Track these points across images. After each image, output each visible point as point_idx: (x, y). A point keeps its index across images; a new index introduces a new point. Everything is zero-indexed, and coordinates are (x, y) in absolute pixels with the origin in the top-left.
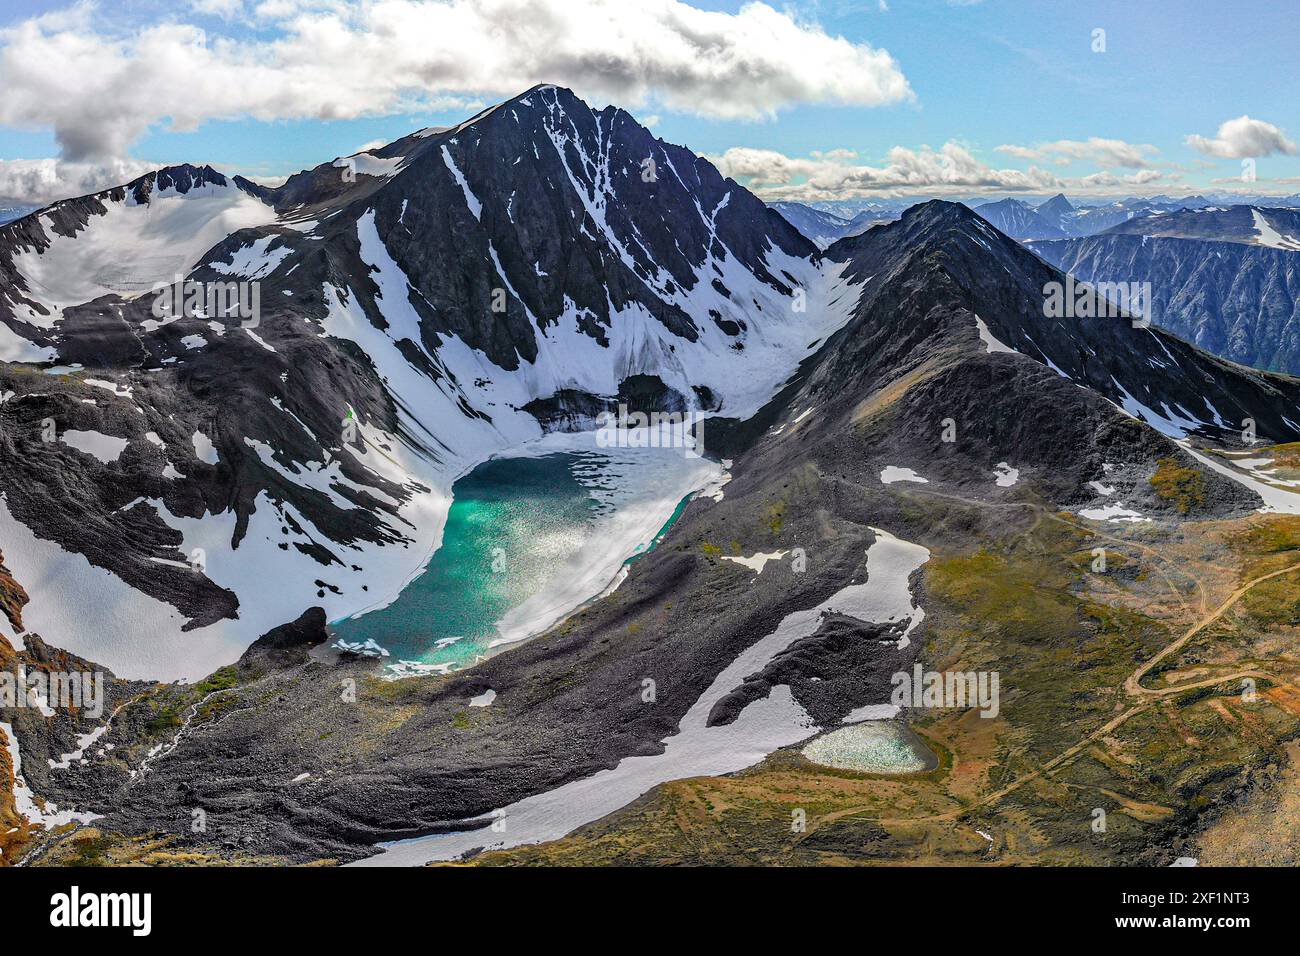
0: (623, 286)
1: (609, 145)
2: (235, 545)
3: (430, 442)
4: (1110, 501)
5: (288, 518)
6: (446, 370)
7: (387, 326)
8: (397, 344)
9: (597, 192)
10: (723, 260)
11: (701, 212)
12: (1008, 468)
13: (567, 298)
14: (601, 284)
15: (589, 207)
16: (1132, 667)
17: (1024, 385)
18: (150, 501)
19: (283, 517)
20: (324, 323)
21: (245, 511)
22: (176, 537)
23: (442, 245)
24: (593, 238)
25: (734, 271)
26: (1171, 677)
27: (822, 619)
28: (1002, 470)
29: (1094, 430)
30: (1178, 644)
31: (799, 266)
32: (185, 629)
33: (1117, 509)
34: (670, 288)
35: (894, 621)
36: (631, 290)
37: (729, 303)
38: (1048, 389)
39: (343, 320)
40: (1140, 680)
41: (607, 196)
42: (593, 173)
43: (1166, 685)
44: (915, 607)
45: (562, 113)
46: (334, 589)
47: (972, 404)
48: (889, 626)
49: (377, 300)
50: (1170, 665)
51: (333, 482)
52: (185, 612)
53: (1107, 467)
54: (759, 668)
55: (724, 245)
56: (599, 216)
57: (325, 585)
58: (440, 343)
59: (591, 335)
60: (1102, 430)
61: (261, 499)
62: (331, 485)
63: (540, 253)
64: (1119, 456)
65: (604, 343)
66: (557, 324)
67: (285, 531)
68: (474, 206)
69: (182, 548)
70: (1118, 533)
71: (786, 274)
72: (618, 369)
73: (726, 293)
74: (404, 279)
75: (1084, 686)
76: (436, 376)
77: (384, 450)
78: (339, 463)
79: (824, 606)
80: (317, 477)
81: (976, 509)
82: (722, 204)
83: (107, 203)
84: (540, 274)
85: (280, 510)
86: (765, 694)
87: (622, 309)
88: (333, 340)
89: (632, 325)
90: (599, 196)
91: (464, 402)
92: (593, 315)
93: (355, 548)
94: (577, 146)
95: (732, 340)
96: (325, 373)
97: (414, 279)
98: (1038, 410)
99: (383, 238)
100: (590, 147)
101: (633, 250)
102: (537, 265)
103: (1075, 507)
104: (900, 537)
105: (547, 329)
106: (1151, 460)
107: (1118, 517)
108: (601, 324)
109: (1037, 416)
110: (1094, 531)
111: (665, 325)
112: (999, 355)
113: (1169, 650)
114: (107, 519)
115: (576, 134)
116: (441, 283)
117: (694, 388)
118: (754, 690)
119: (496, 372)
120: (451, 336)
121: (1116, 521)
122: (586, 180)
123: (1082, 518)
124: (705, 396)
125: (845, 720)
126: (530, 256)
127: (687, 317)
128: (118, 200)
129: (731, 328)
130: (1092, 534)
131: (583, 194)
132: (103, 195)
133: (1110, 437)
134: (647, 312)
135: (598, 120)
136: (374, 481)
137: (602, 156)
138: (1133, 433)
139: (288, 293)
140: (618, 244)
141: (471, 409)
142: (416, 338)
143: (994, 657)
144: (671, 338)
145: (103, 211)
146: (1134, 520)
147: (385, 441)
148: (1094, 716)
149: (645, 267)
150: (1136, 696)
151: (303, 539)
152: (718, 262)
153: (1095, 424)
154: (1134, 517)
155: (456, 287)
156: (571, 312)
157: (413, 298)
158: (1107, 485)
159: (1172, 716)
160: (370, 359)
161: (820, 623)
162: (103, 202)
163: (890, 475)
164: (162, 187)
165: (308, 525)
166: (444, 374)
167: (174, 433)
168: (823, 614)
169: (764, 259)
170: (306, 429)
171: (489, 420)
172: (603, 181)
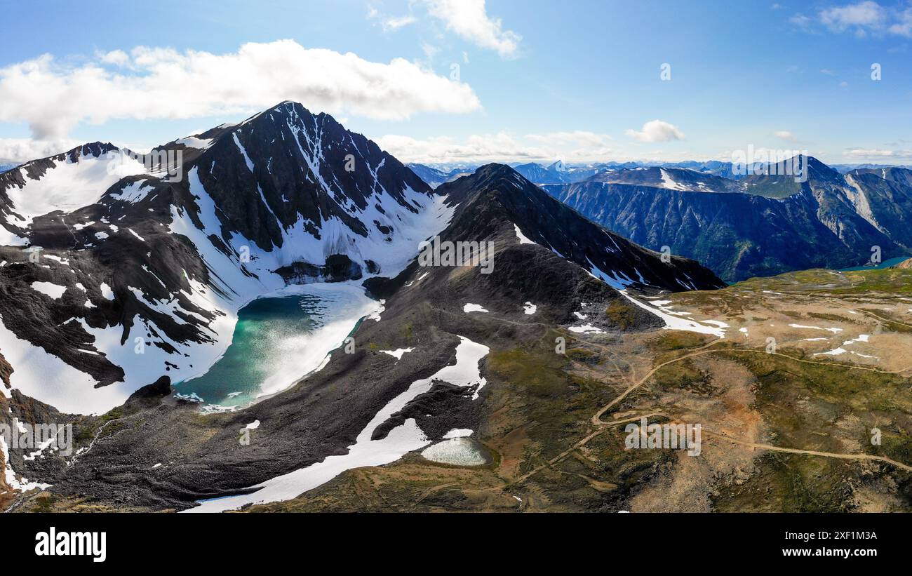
0: (328, 208)
1: (321, 133)
2: (123, 343)
3: (226, 289)
4: (585, 323)
5: (151, 328)
6: (235, 251)
7: (204, 228)
8: (209, 237)
9: (315, 157)
10: (381, 194)
11: (369, 168)
12: (531, 304)
13: (298, 214)
14: (317, 206)
15: (311, 166)
16: (596, 410)
17: (539, 261)
18: (78, 320)
19: (148, 329)
20: (171, 226)
21: (128, 325)
22: (92, 338)
23: (233, 185)
24: (312, 182)
25: (387, 200)
26: (616, 416)
27: (432, 384)
28: (528, 305)
29: (576, 285)
30: (620, 398)
31: (421, 198)
32: (96, 387)
33: (588, 327)
34: (353, 209)
35: (471, 385)
36: (331, 209)
37: (384, 217)
38: (552, 263)
39: (180, 224)
40: (600, 417)
41: (320, 160)
42: (313, 148)
43: (614, 420)
44: (481, 378)
45: (297, 116)
46: (175, 366)
47: (512, 271)
48: (468, 387)
49: (198, 214)
50: (616, 409)
51: (175, 310)
52: (96, 378)
53: (583, 304)
54: (399, 409)
55: (382, 186)
56: (316, 171)
57: (170, 364)
58: (231, 237)
59: (311, 233)
60: (580, 285)
61: (137, 319)
62: (173, 312)
63: (285, 189)
64: (589, 299)
65: (318, 237)
66: (293, 227)
67: (149, 335)
68: (250, 165)
69: (95, 344)
70: (589, 339)
71: (414, 201)
72: (325, 251)
73: (383, 211)
74: (212, 203)
75: (570, 420)
76: (229, 254)
77: (201, 293)
78: (178, 300)
79: (433, 377)
80: (167, 307)
81: (514, 327)
82: (381, 165)
83: (56, 162)
84: (285, 201)
85: (147, 324)
86: (402, 423)
87: (328, 220)
88: (175, 235)
89: (333, 228)
90: (316, 160)
91: (244, 268)
92: (312, 223)
93: (186, 345)
94: (305, 133)
95: (386, 236)
96: (171, 252)
97: (218, 202)
98: (547, 274)
99: (202, 181)
100: (311, 134)
101: (334, 188)
102: (283, 196)
103: (566, 325)
104: (473, 341)
105: (288, 230)
106: (606, 301)
107: (589, 331)
108: (317, 228)
109: (547, 277)
110: (577, 338)
111: (351, 228)
112: (526, 245)
113: (616, 401)
114: (56, 329)
115: (304, 127)
116: (232, 206)
117: (366, 261)
118: (397, 420)
119: (261, 253)
120: (237, 233)
121: (588, 333)
122: (309, 152)
123: (570, 331)
124: (372, 266)
125: (444, 437)
126: (279, 191)
127: (362, 224)
128: (62, 160)
129: (385, 230)
130: (575, 340)
131: (308, 159)
132: (54, 158)
133: (585, 288)
134: (340, 221)
135: (315, 120)
136: (196, 309)
137: (318, 139)
138: (597, 287)
139: (151, 210)
140: (326, 185)
141: (247, 272)
142: (219, 235)
143: (523, 405)
144: (353, 235)
145: (54, 166)
146: (597, 332)
147: (202, 289)
148: (575, 436)
149: (340, 198)
150: (598, 426)
151: (158, 340)
152: (378, 195)
153: (577, 282)
154: (597, 331)
155: (240, 208)
156: (301, 221)
157: (217, 213)
158: (583, 314)
159: (617, 436)
160: (194, 245)
161: (431, 386)
162: (54, 161)
163: (469, 308)
164: (85, 154)
165: (161, 333)
166: (233, 253)
167: (90, 283)
168: (433, 381)
169: (403, 194)
170: (160, 281)
171: (257, 277)
172: (318, 152)
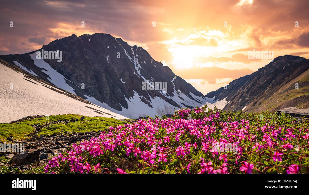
1: (137, 56)
13: (134, 92)
24: (138, 77)
25: (182, 94)
31: (200, 98)
34: (167, 95)
36: (155, 93)
37: (185, 102)
41: (140, 68)
59: (146, 103)
63: (123, 76)
65: (151, 107)
71: (197, 99)
73: (183, 100)
82: (174, 79)
84: (123, 82)
87: (154, 98)
92: (145, 98)
94: (126, 54)
100: (131, 55)
102: (121, 79)
105: (129, 99)
108: (148, 101)
111: (170, 103)
115: (125, 51)
116: (83, 76)
126: (118, 76)
127: (176, 103)
134: (162, 99)
135: (132, 49)
137: (136, 58)
144: (173, 107)
152: (178, 92)
155: (91, 78)
156: (137, 96)
172: (137, 64)
